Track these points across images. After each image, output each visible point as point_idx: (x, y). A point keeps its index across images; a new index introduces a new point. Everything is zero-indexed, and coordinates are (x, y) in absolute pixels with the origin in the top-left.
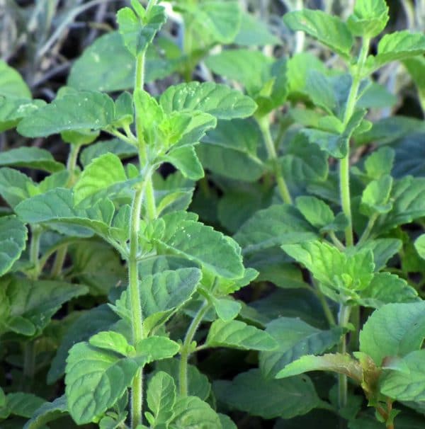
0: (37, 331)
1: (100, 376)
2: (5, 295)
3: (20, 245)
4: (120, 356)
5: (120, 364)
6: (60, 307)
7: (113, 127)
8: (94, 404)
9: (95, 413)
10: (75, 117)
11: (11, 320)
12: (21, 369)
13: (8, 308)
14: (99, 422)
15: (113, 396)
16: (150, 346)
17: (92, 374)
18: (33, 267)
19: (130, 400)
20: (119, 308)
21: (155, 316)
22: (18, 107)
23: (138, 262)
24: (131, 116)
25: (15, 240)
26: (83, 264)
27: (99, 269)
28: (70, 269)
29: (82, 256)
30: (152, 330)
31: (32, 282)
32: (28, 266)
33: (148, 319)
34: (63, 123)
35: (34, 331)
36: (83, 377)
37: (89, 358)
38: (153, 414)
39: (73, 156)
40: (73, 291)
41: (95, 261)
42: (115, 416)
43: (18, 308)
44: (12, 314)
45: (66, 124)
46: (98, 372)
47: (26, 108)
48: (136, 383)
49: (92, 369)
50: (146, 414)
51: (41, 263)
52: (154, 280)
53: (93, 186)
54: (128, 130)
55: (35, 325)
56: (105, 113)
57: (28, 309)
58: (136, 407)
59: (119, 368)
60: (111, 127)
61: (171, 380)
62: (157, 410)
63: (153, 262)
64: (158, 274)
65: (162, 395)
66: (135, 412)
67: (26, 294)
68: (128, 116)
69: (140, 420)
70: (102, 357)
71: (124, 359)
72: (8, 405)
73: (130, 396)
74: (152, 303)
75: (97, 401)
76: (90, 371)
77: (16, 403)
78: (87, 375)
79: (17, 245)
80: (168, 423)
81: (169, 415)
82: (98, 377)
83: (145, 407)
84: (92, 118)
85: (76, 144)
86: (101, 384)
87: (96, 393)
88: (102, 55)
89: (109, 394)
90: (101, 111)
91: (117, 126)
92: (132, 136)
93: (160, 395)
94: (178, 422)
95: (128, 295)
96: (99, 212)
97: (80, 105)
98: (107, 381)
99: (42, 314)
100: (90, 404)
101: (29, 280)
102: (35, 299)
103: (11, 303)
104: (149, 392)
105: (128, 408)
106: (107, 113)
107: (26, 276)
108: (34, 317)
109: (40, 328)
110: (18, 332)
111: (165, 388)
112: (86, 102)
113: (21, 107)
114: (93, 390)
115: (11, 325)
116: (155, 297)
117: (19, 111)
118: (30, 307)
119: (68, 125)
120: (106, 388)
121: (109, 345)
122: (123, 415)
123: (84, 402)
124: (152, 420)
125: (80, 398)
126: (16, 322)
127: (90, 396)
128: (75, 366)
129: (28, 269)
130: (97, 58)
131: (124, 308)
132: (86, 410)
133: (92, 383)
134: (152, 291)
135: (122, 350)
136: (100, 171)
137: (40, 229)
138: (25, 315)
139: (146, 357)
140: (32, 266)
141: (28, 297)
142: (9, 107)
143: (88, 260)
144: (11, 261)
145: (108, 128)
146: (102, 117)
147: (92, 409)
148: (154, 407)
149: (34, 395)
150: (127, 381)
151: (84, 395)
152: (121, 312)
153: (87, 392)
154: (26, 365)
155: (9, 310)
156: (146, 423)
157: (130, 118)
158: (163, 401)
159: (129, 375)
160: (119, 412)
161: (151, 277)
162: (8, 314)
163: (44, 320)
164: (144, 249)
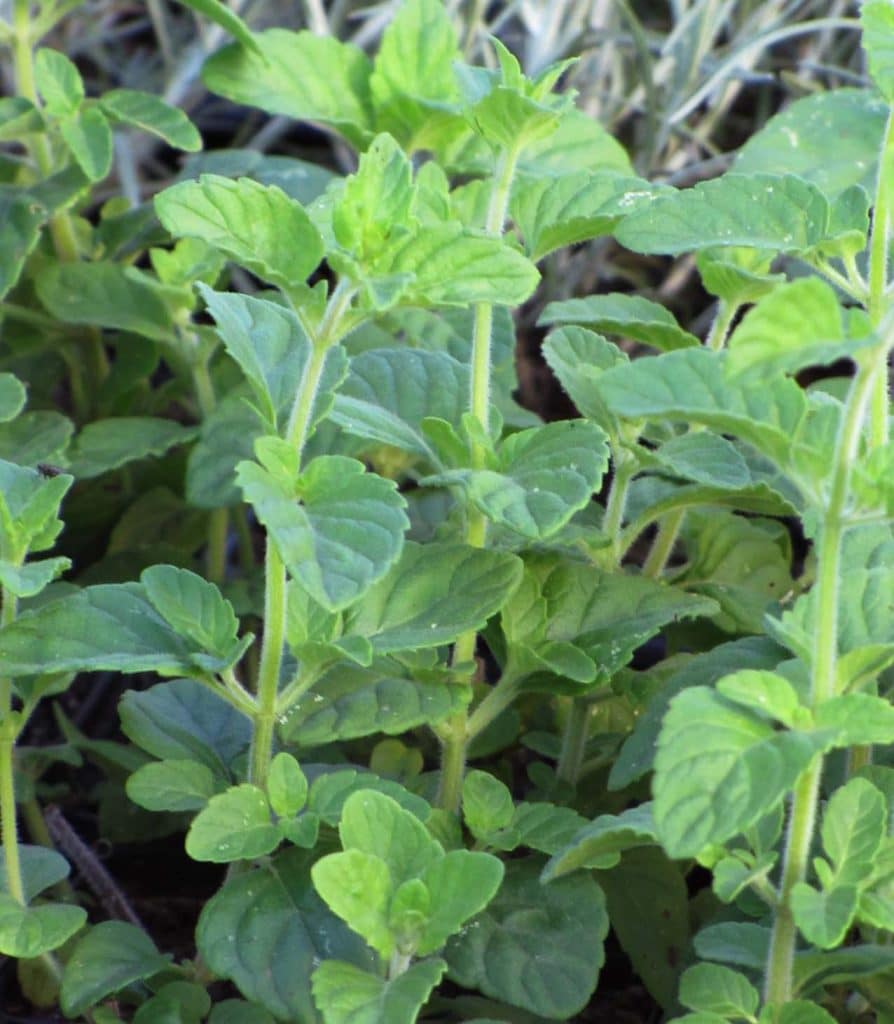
0: (600, 676)
1: (730, 760)
2: (539, 595)
3: (591, 481)
4: (778, 726)
5: (777, 743)
6: (657, 631)
7: (821, 254)
8: (710, 819)
9: (710, 838)
10: (741, 223)
11: (546, 648)
12: (552, 763)
13: (543, 622)
14: (715, 864)
15: (753, 806)
16: (844, 715)
17: (715, 755)
18: (608, 544)
19: (785, 828)
20: (789, 627)
21: (864, 653)
22: (621, 196)
23: (844, 529)
24: (863, 235)
25: (579, 470)
26: (710, 564)
27: (744, 578)
28: (681, 570)
29: (711, 544)
30: (852, 682)
31: (601, 576)
32: (598, 538)
33: (848, 657)
34: (715, 231)
35: (595, 673)
36: (694, 760)
37: (713, 722)
38: (830, 862)
39: (721, 325)
40: (688, 605)
41: (739, 559)
42: (749, 859)
43: (565, 625)
44: (550, 635)
45: (720, 234)
46: (727, 752)
47: (638, 201)
48: (804, 792)
49: (715, 744)
50: (819, 863)
51: (625, 538)
52: (869, 581)
53: (771, 341)
54: (851, 265)
55: (598, 665)
56: (807, 223)
57: (585, 630)
58: (797, 845)
59: (774, 750)
60: (815, 253)
61: (879, 800)
62: (842, 858)
63: (869, 551)
64: (880, 570)
65: (858, 825)
66: (795, 855)
67: (586, 599)
68: (856, 232)
69: (802, 875)
70: (739, 724)
71: (785, 734)
72: (517, 826)
73: (786, 821)
74: (859, 628)
75: (717, 812)
76: (711, 748)
77: (534, 825)
78: (705, 755)
79: (583, 479)
80: (861, 887)
81: (866, 871)
82: (727, 763)
83: (817, 849)
84: (778, 229)
85: (730, 299)
86: (730, 779)
87: (718, 797)
88: (805, 135)
89: (746, 800)
90: (800, 216)
91: (828, 254)
92: (860, 279)
93: (851, 826)
94: (882, 891)
95: (810, 604)
96: (774, 410)
97: (755, 198)
98: (745, 773)
99: (614, 642)
100: (701, 818)
101: (595, 570)
102: (603, 612)
103: (550, 614)
104: (830, 816)
105: (780, 846)
106: (811, 224)
107: (590, 561)
108: (597, 646)
109: (606, 670)
110: (559, 671)
111: (863, 815)
112: (769, 194)
113: (628, 195)
114: (711, 787)
115: (547, 657)
116: (869, 617)
117: (620, 203)
118: (590, 626)
119: (726, 236)
120: (742, 789)
121: (758, 701)
122: (768, 860)
123: (689, 812)
124: (828, 878)
125: (680, 803)
126: (557, 653)
127: (704, 802)
128: (680, 735)
129: (594, 546)
130: (794, 140)
131: (799, 629)
132: (691, 830)
133: (712, 774)
134: (864, 603)
135: (784, 716)
136: (791, 313)
137: (632, 462)
138: (578, 641)
139: (835, 734)
140: (606, 538)
141: (590, 605)
142: (602, 194)
143: (725, 554)
144: (567, 510)
145: (810, 254)
146: (800, 230)
147: (705, 828)
148: (837, 851)
149: (575, 814)
150: (788, 777)
151: (691, 798)
152: (793, 636)
153: (698, 792)
154: (562, 758)
155: (545, 627)
156: (814, 881)
157: (858, 240)
158: (857, 841)
159: (794, 764)
160: (758, 851)
161: (865, 573)
162: (542, 634)
163: (618, 654)
164: (861, 500)
